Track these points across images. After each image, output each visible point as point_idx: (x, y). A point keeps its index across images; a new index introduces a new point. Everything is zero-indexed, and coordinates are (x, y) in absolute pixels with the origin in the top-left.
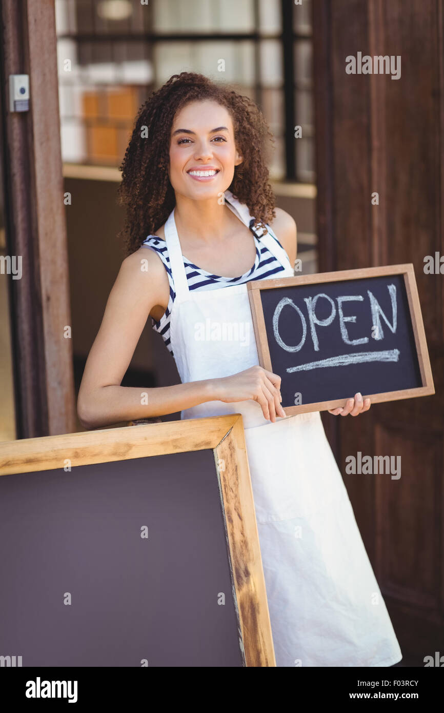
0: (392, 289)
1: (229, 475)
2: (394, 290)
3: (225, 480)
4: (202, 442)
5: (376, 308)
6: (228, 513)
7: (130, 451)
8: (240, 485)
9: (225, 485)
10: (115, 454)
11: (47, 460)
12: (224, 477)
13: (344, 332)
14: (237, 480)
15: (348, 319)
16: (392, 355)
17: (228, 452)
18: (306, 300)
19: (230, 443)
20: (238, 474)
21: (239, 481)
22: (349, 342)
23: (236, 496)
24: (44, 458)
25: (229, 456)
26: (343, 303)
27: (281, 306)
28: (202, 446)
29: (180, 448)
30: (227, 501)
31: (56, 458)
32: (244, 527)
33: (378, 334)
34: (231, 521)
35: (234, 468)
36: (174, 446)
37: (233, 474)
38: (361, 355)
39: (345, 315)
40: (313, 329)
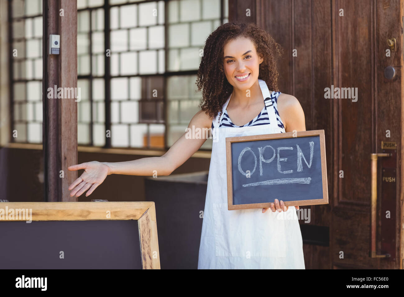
0: (312, 144)
1: (145, 234)
2: (313, 144)
3: (143, 237)
4: (131, 215)
5: (300, 154)
6: (144, 255)
7: (90, 215)
8: (151, 241)
9: (143, 240)
10: (80, 216)
11: (42, 215)
12: (142, 235)
13: (279, 166)
14: (150, 237)
15: (282, 160)
16: (306, 180)
17: (145, 222)
18: (259, 149)
19: (147, 217)
20: (151, 234)
21: (151, 237)
22: (281, 172)
23: (149, 246)
24: (40, 213)
25: (146, 224)
26: (281, 151)
27: (244, 152)
28: (131, 217)
29: (118, 217)
30: (144, 248)
31: (47, 214)
32: (152, 263)
33: (300, 169)
34: (145, 259)
35: (148, 231)
36: (115, 215)
37: (148, 234)
38: (287, 180)
39: (281, 157)
40: (261, 164)
